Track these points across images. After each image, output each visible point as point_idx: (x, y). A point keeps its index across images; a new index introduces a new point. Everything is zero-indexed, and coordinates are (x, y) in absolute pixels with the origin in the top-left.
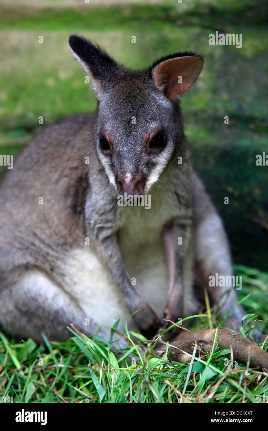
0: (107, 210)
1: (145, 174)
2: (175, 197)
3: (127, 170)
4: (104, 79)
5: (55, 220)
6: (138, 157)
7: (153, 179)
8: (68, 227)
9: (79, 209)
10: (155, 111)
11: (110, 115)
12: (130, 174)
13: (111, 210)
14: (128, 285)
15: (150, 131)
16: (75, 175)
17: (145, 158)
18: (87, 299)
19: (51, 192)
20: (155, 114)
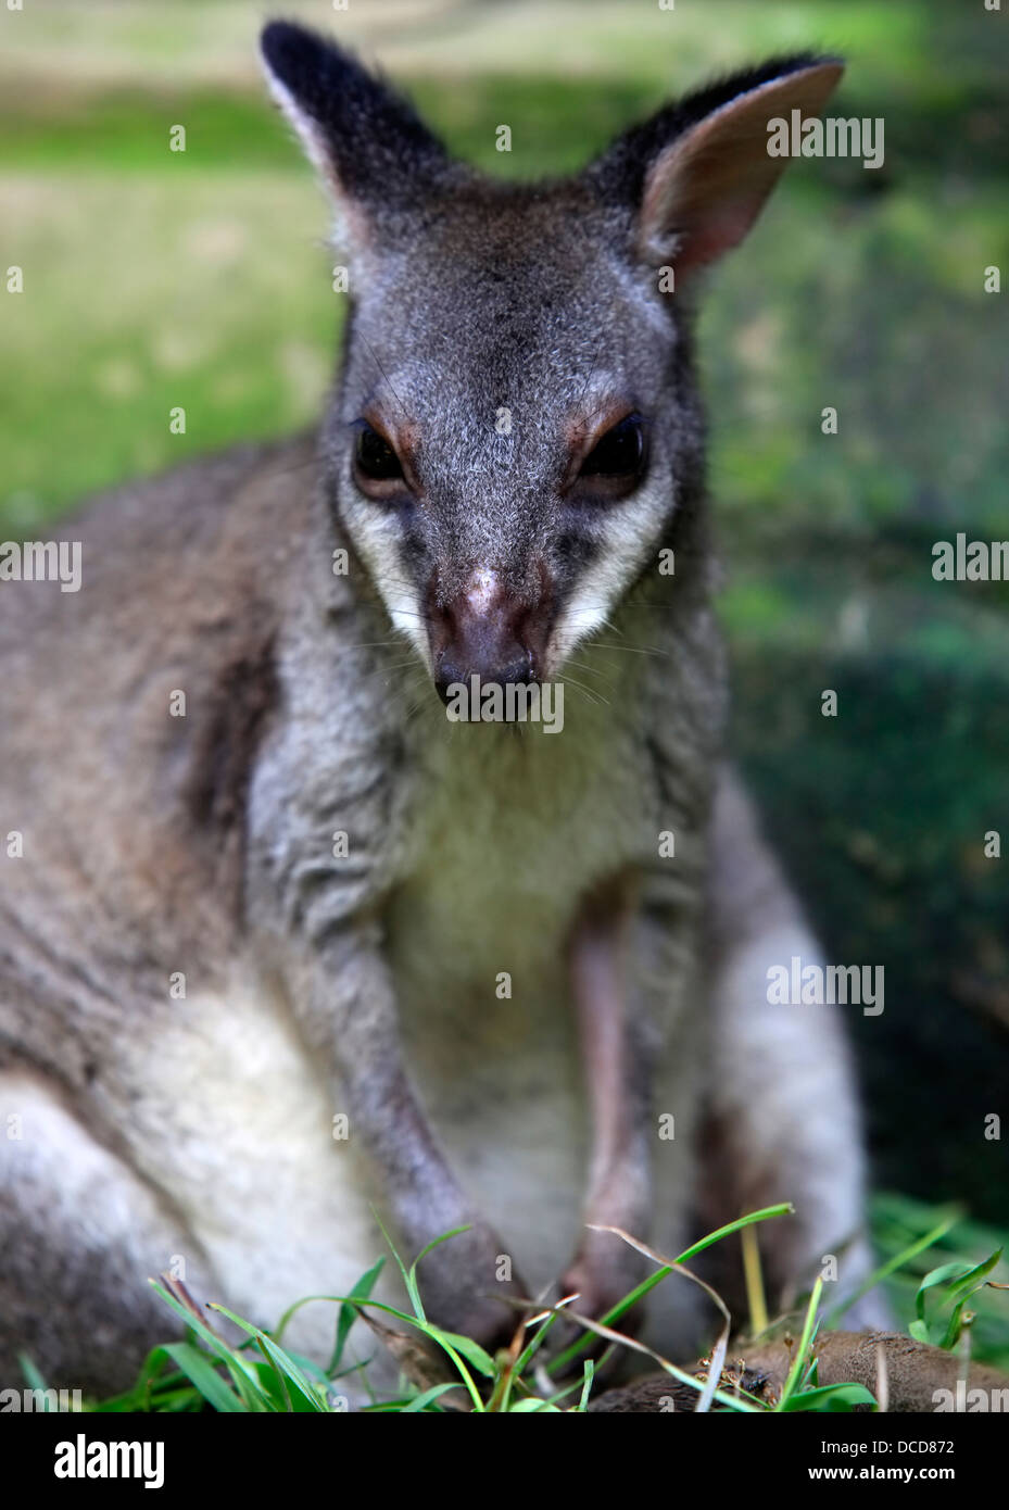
0: (353, 790)
1: (555, 585)
2: (645, 763)
3: (478, 556)
4: (386, 199)
5: (107, 852)
6: (528, 509)
7: (586, 614)
8: (164, 880)
9: (222, 804)
10: (609, 327)
11: (410, 339)
12: (490, 573)
13: (369, 792)
14: (413, 1138)
15: (589, 407)
16: (215, 657)
17: (558, 518)
18: (230, 1209)
19: (106, 734)
20: (608, 340)
